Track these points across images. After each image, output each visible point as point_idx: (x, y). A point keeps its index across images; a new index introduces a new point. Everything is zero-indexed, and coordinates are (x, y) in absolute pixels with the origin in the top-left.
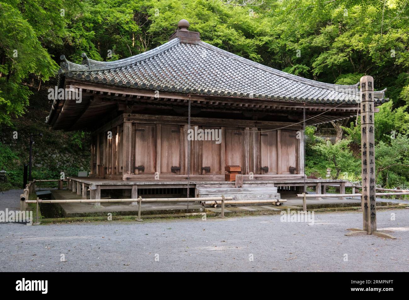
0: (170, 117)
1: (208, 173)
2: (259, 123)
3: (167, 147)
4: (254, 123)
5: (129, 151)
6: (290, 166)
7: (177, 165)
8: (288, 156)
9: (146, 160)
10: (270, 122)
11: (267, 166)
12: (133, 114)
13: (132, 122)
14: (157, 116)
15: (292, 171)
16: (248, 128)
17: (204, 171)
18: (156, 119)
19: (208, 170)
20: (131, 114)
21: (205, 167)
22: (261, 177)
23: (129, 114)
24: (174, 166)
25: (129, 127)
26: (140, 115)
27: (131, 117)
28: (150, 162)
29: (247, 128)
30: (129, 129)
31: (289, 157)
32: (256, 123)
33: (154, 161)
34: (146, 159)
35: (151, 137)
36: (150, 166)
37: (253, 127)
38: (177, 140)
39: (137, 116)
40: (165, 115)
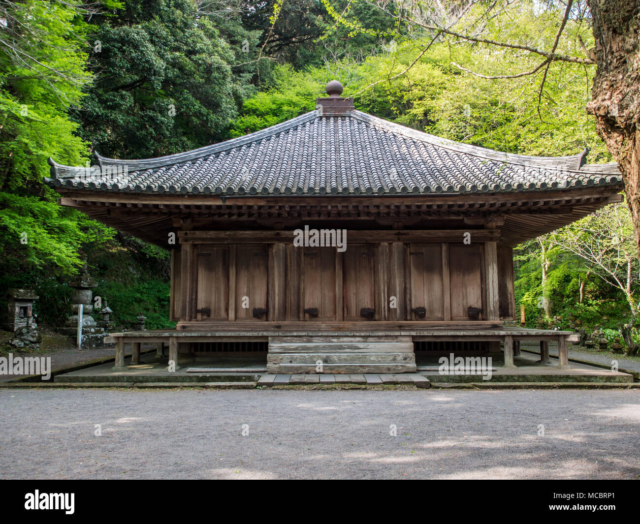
0: (247, 232)
1: (314, 319)
2: (403, 234)
3: (246, 279)
4: (395, 234)
5: (187, 287)
6: (469, 305)
7: (263, 306)
8: (466, 289)
9: (213, 300)
10: (424, 231)
11: (422, 306)
12: (192, 232)
13: (191, 242)
14: (228, 233)
15: (474, 314)
16: (386, 244)
17: (307, 315)
18: (227, 237)
19: (313, 314)
20: (188, 232)
21: (309, 309)
22: (409, 326)
23: (185, 232)
24: (257, 307)
25: (187, 251)
26: (202, 232)
27: (189, 236)
28: (219, 302)
29: (382, 244)
30: (187, 254)
31: (468, 289)
32: (399, 234)
33: (225, 300)
34: (214, 297)
35: (221, 264)
36: (219, 309)
37: (394, 241)
38: (262, 268)
39: (198, 234)
40: (241, 230)
